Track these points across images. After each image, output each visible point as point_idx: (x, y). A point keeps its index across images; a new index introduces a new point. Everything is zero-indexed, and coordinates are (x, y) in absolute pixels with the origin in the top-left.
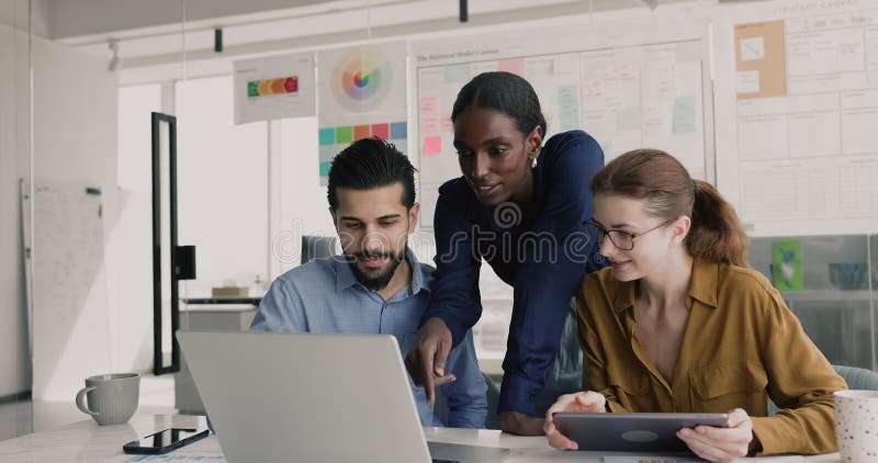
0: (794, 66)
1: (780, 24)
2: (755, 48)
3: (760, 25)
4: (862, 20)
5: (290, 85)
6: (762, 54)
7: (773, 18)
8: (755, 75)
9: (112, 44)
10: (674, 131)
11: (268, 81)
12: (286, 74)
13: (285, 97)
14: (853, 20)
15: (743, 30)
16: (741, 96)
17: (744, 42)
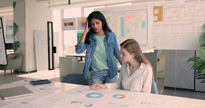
0: (164, 15)
1: (162, 7)
2: (157, 11)
3: (158, 7)
4: (177, 6)
5: (72, 24)
6: (158, 13)
7: (161, 5)
8: (157, 17)
9: (49, 3)
10: (142, 28)
11: (68, 23)
12: (71, 22)
13: (71, 26)
14: (175, 6)
15: (155, 8)
16: (154, 21)
17: (155, 10)
